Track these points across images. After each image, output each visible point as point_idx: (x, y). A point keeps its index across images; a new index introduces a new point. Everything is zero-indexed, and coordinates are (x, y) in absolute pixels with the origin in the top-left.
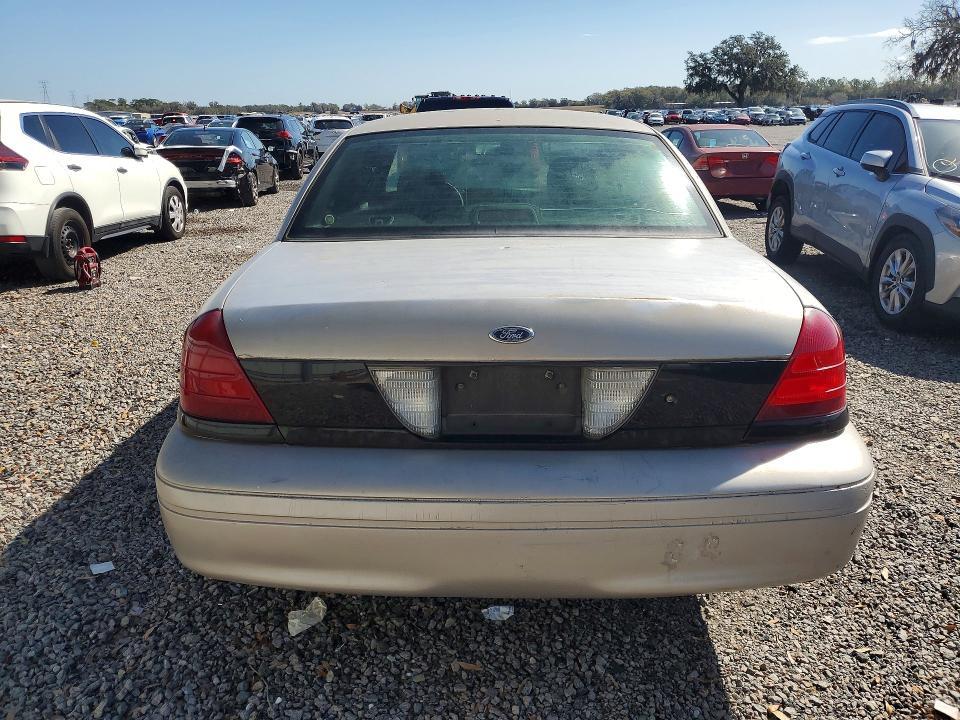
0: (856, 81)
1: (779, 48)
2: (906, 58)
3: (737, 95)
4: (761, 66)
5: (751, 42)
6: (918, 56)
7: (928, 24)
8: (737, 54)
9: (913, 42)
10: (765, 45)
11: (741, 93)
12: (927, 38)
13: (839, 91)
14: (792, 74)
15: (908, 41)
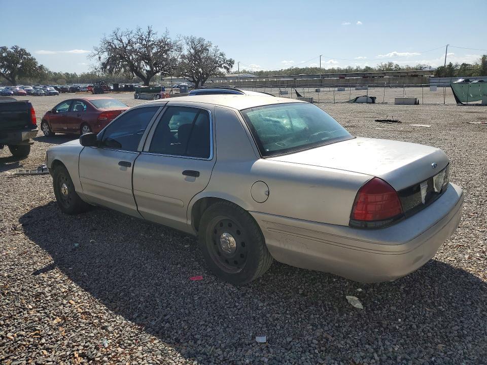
0: (67, 74)
1: (30, 55)
2: (98, 65)
3: (10, 79)
4: (22, 64)
5: (12, 51)
6: (103, 64)
7: (104, 50)
8: (6, 56)
9: (100, 58)
10: (21, 53)
11: (13, 78)
12: (105, 56)
13: (60, 78)
14: (40, 69)
15: (97, 57)
